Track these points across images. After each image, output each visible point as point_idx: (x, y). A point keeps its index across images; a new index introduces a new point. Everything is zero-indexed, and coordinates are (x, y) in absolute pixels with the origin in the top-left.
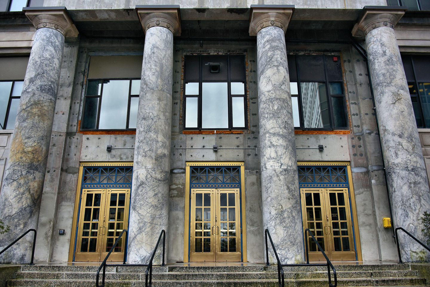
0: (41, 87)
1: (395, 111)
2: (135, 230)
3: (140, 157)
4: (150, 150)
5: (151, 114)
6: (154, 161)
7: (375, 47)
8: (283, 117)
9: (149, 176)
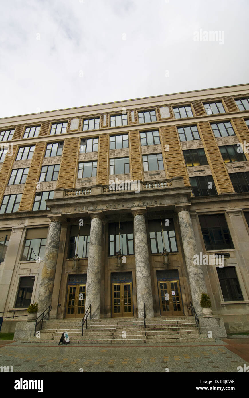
0: (53, 246)
1: (188, 249)
2: (87, 305)
3: (89, 273)
4: (93, 271)
5: (93, 256)
6: (94, 275)
7: (181, 220)
8: (143, 254)
9: (92, 281)
